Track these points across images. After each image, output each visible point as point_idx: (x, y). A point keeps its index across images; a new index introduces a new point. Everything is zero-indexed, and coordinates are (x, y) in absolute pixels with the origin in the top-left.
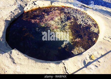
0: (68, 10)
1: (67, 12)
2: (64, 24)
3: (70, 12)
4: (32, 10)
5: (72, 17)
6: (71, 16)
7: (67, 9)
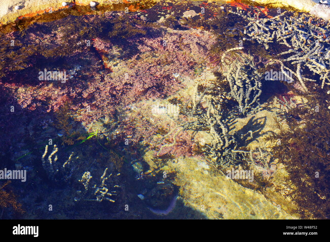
0: (273, 26)
1: (266, 39)
2: (240, 123)
3: (289, 40)
4: (21, 21)
5: (298, 75)
6: (294, 68)
7: (268, 23)
